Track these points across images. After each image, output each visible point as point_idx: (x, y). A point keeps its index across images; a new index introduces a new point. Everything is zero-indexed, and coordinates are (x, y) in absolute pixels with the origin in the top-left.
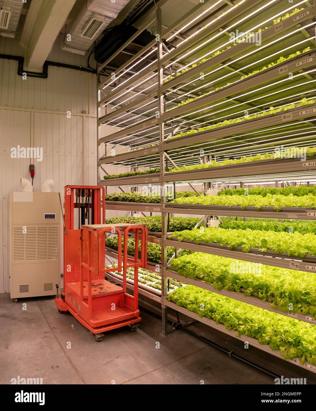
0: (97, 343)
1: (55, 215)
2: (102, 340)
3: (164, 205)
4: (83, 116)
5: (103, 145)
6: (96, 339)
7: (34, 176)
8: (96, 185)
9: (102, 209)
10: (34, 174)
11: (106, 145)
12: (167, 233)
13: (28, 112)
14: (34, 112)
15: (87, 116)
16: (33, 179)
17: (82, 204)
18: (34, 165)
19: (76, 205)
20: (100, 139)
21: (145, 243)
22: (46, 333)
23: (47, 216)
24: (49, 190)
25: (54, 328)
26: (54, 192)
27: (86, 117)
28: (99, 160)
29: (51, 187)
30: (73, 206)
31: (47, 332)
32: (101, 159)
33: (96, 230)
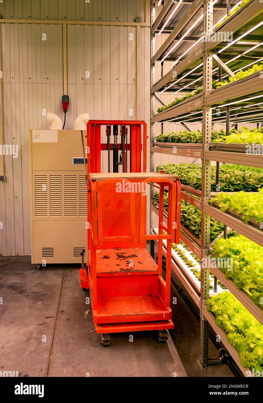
0: (102, 347)
2: (109, 345)
3: (206, 145)
4: (136, 26)
6: (101, 342)
7: (67, 110)
12: (211, 192)
13: (59, 25)
14: (67, 24)
15: (142, 25)
16: (65, 113)
17: (114, 145)
18: (69, 96)
19: (107, 147)
20: (153, 57)
21: (176, 206)
22: (47, 318)
23: (77, 161)
24: (83, 128)
25: (63, 311)
27: (141, 27)
28: (152, 87)
31: (50, 317)
33: (95, 180)
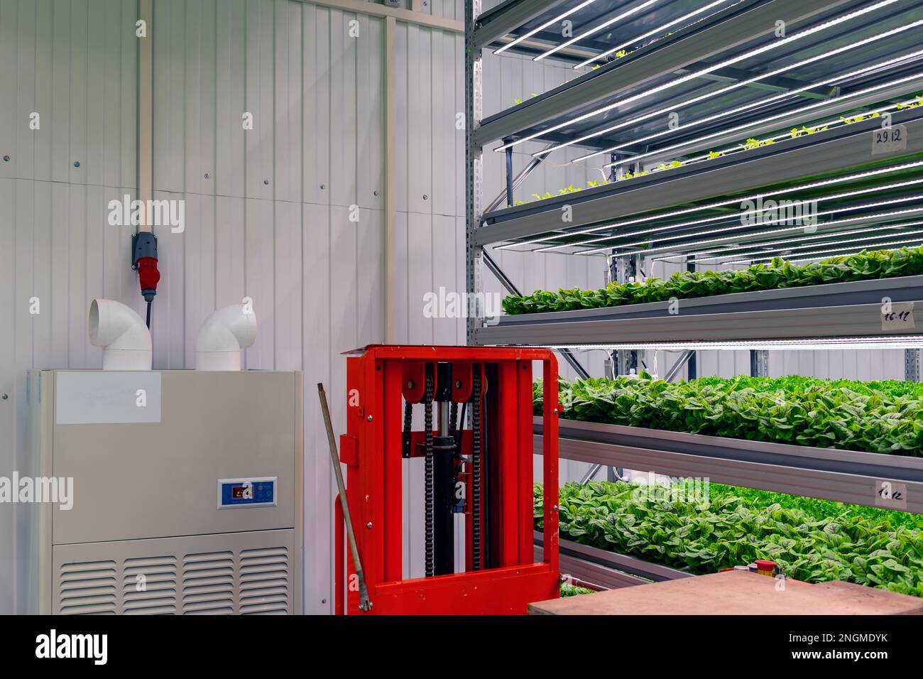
1: (271, 483)
5: (493, 151)
7: (154, 288)
8: (463, 342)
9: (538, 461)
10: (156, 276)
11: (509, 150)
16: (149, 301)
18: (157, 234)
20: (484, 123)
23: (232, 494)
24: (233, 364)
26: (280, 368)
28: (476, 225)
29: (246, 342)
30: (396, 444)
32: (492, 218)
